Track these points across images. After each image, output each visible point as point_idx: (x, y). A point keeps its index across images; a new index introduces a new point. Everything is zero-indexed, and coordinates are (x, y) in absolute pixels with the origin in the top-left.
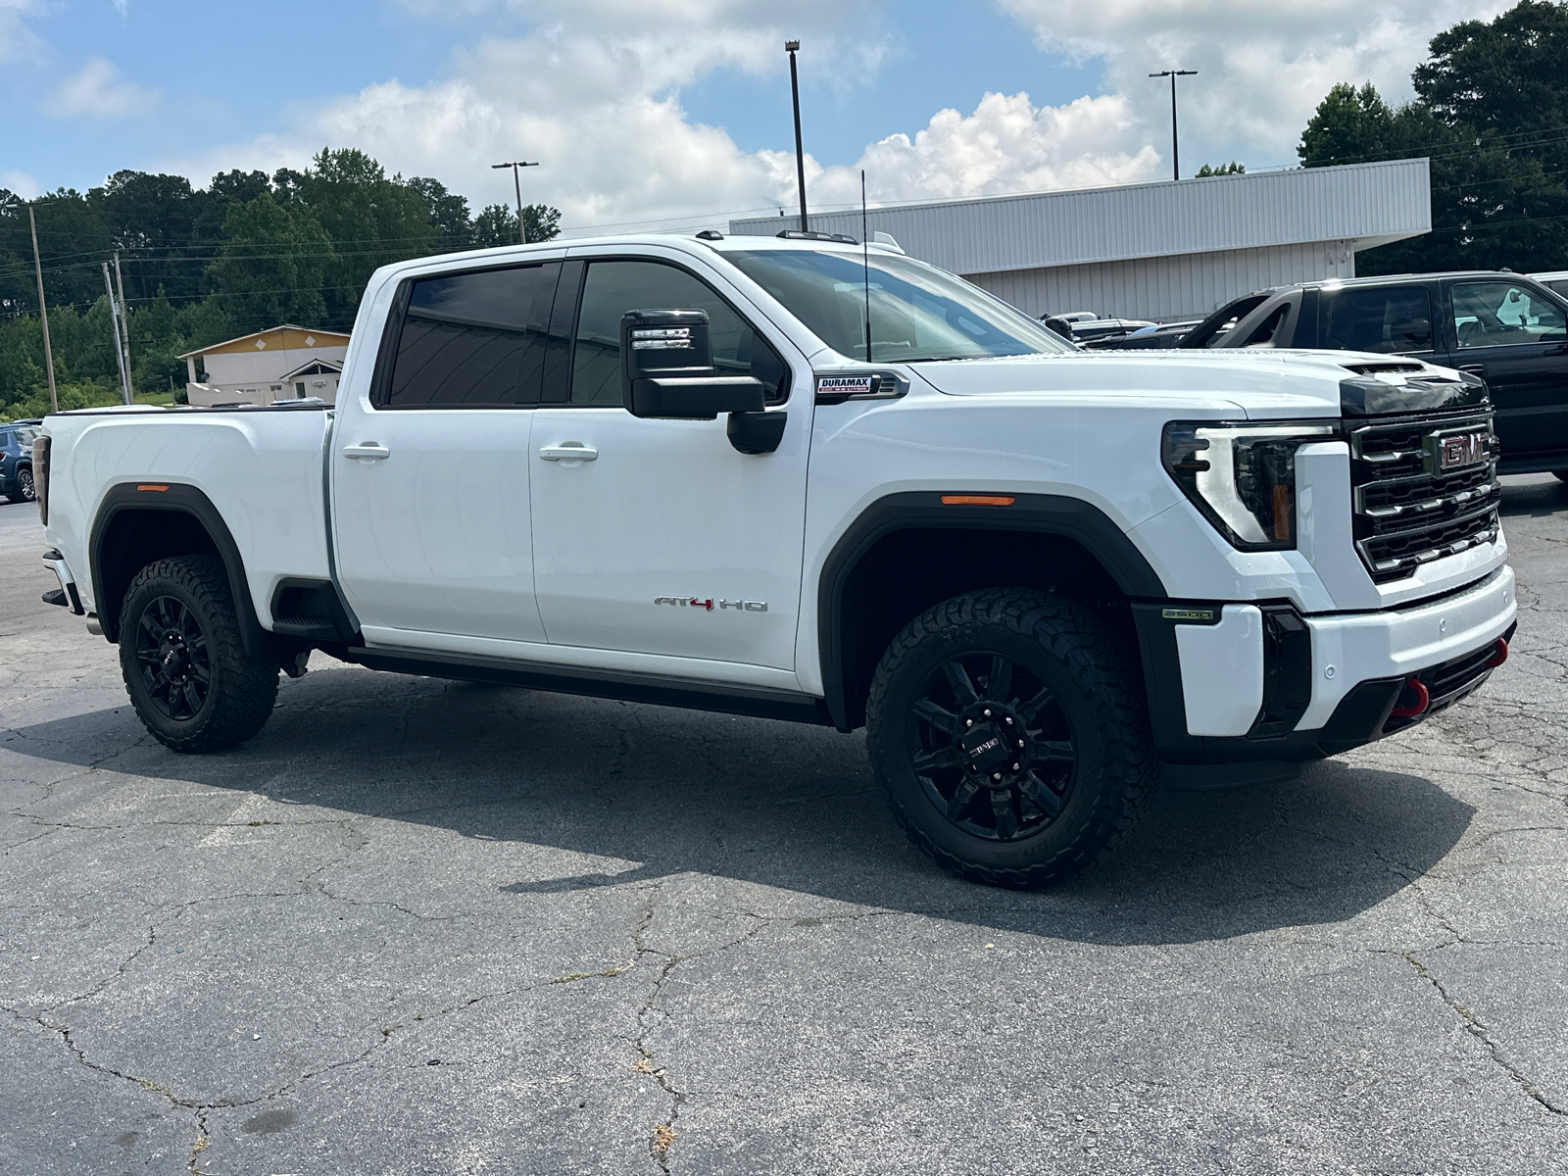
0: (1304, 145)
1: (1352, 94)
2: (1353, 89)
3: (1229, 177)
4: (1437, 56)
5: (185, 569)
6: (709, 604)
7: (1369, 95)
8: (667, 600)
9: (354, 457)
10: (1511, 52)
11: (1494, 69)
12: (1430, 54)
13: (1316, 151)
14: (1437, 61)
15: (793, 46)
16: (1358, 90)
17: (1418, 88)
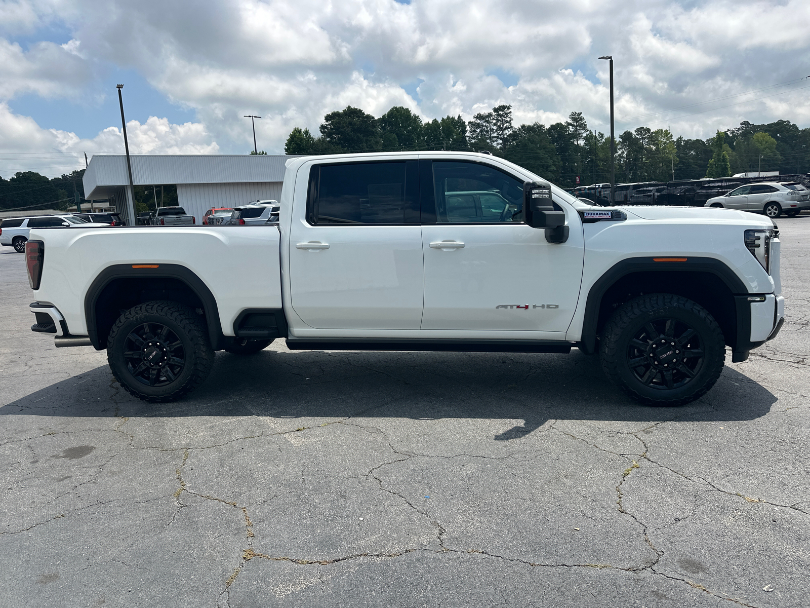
0: (286, 148)
1: (301, 131)
2: (301, 129)
3: (261, 155)
4: (327, 122)
5: (167, 308)
6: (527, 307)
7: (307, 132)
8: (503, 306)
9: (305, 248)
10: (350, 123)
11: (346, 128)
12: (325, 121)
13: (291, 150)
14: (327, 123)
15: (120, 86)
16: (303, 130)
17: (321, 132)
